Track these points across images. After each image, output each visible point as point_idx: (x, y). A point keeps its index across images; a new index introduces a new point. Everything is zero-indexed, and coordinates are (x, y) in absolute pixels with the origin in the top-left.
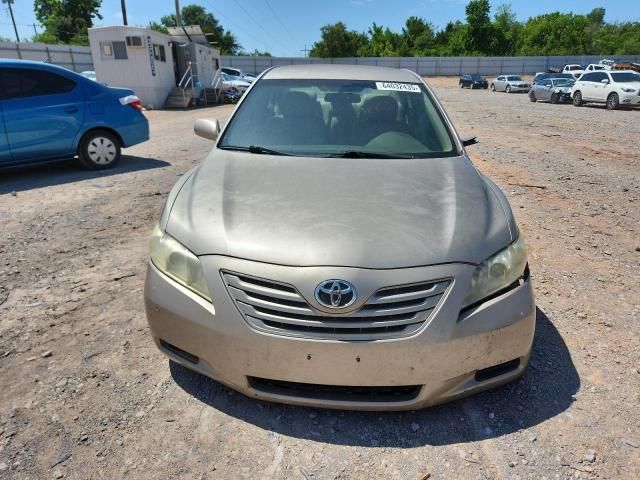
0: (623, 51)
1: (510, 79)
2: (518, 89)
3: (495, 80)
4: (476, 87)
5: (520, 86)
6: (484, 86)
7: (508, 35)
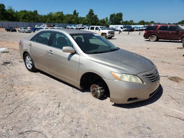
0: (47, 22)
1: (24, 29)
2: (28, 32)
3: (19, 29)
4: (12, 31)
5: (28, 31)
6: (15, 31)
7: (14, 15)
